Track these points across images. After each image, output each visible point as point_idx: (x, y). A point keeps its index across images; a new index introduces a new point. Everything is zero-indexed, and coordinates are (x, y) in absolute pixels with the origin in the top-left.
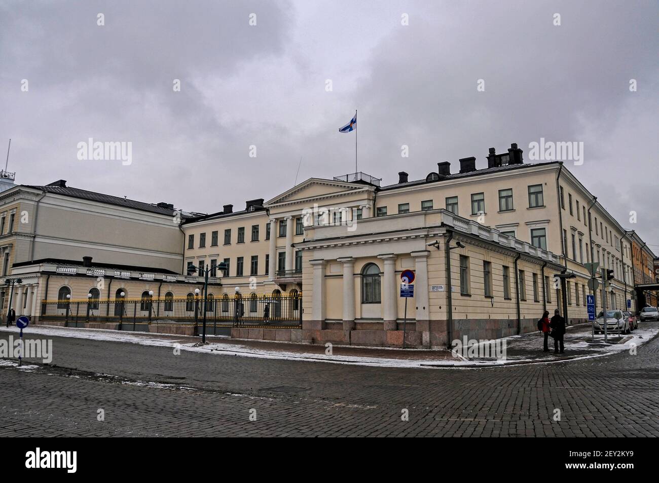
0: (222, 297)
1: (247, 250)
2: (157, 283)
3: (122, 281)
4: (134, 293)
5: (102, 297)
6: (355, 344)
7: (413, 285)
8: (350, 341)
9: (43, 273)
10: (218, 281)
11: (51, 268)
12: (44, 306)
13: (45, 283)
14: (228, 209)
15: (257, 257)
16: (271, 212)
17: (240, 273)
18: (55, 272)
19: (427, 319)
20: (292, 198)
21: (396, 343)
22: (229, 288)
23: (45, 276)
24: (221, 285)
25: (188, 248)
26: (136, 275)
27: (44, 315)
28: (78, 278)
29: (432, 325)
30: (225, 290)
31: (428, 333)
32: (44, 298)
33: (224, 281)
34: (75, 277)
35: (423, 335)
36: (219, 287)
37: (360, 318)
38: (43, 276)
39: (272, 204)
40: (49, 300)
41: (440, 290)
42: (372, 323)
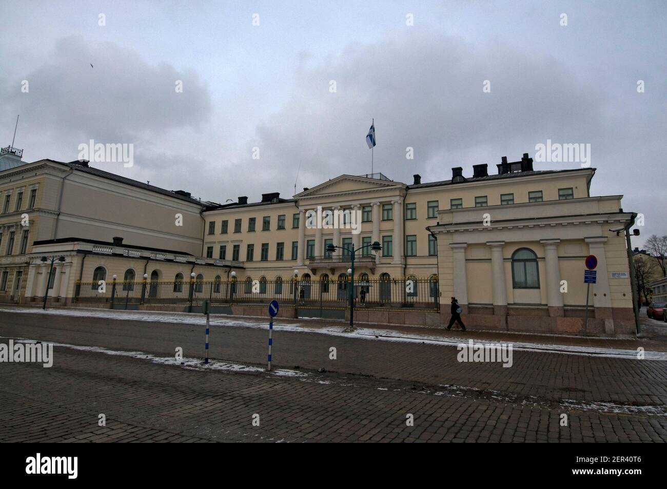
0: (244, 279)
1: (273, 237)
2: (189, 265)
3: (158, 262)
4: (168, 274)
5: (138, 279)
6: (514, 330)
7: (596, 271)
8: (507, 327)
9: (79, 251)
10: (241, 265)
11: (88, 247)
12: (78, 287)
13: (80, 262)
14: (243, 200)
15: (283, 244)
16: (301, 203)
17: (264, 257)
18: (92, 251)
19: (611, 306)
20: (323, 192)
21: (568, 330)
22: (252, 272)
23: (82, 255)
24: (245, 268)
25: (208, 233)
26: (170, 257)
27: (77, 297)
28: (114, 258)
29: (616, 313)
30: (249, 273)
31: (612, 321)
32: (78, 278)
33: (247, 265)
34: (112, 257)
35: (606, 323)
36: (243, 270)
37: (513, 303)
38: (79, 254)
39: (302, 196)
40: (84, 281)
41: (623, 277)
42: (529, 309)
